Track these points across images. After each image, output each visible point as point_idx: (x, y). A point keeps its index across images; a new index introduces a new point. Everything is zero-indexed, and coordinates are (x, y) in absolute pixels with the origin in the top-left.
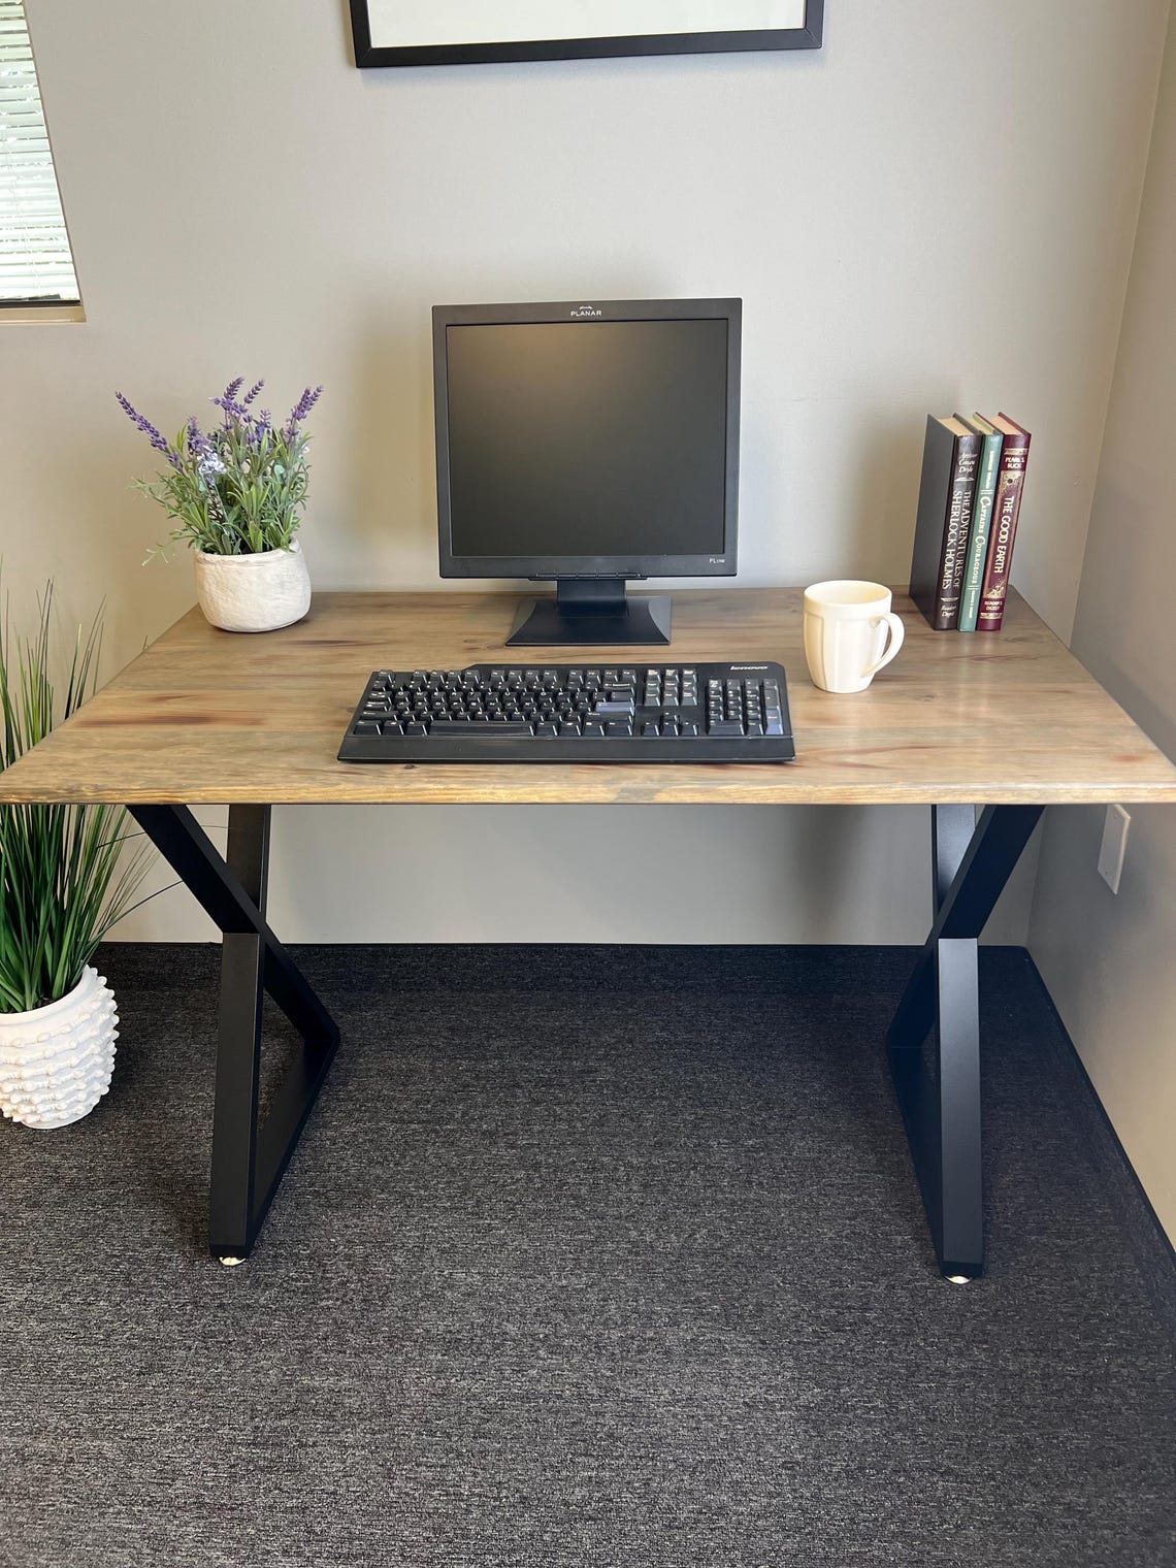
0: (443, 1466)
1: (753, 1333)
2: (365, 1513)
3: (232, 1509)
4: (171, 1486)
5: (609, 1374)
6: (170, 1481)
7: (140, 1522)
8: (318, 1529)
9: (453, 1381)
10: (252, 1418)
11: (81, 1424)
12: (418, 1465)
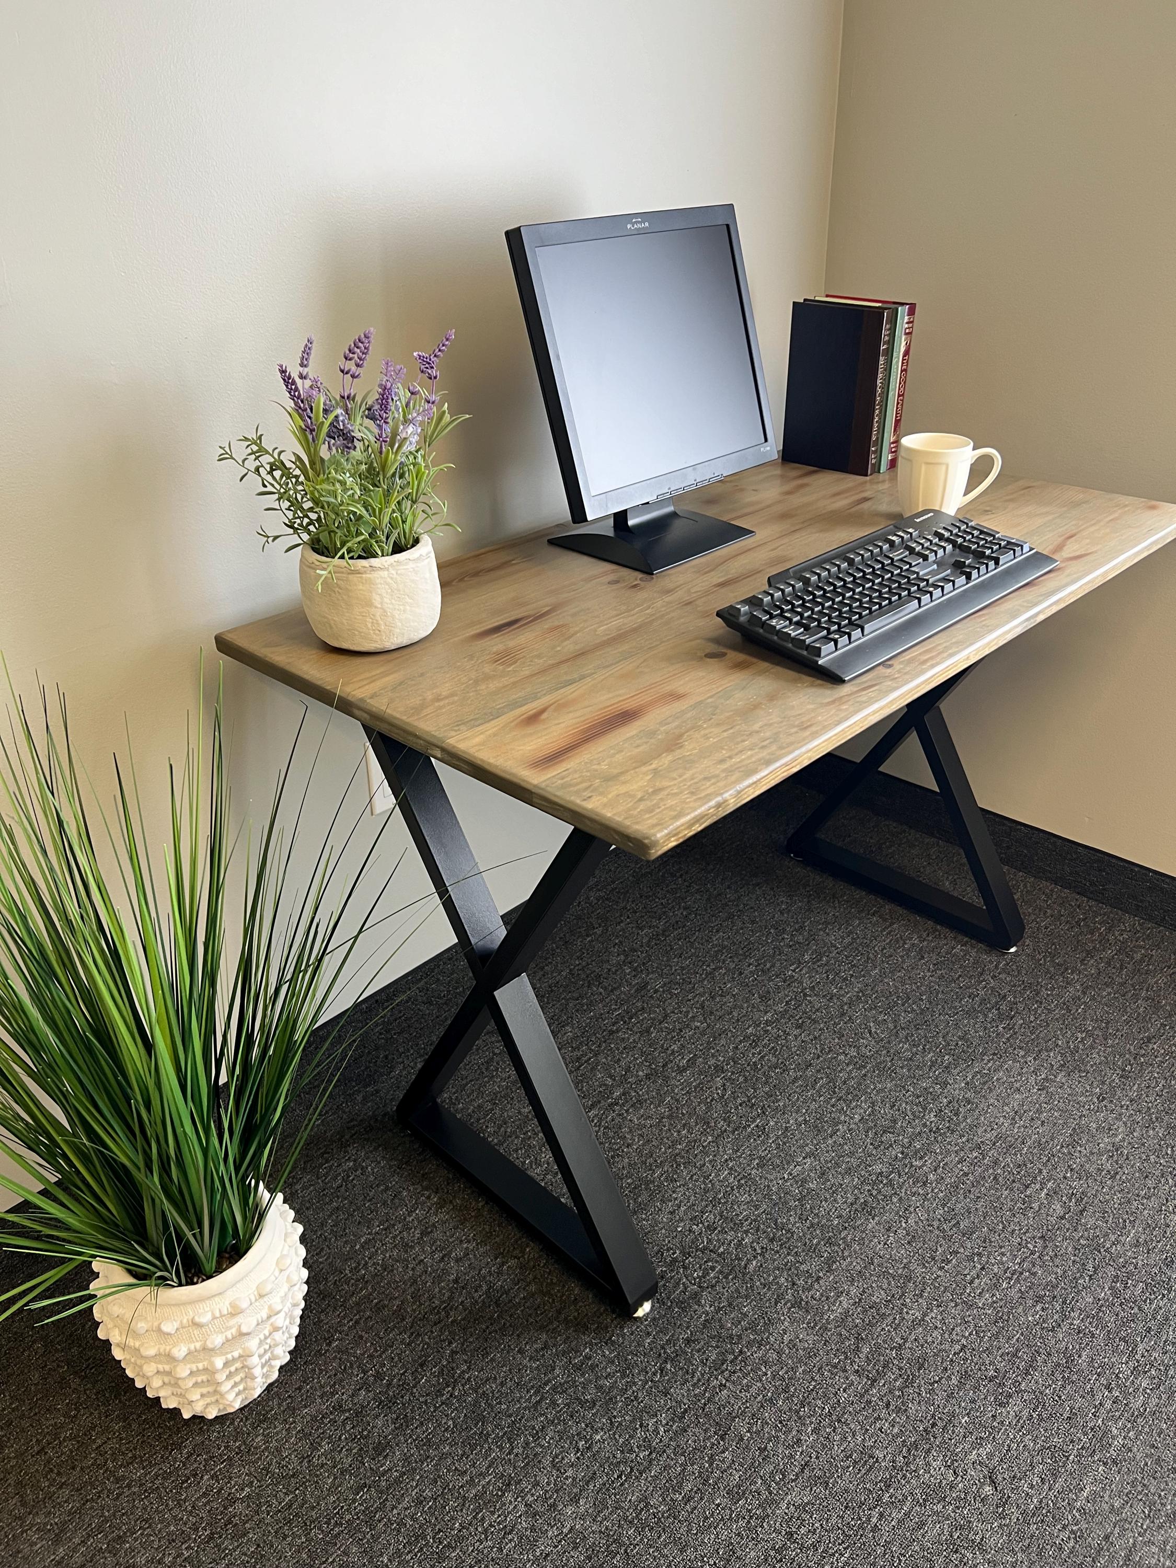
0: (983, 1269)
1: (983, 1054)
2: (996, 1336)
3: (934, 1425)
4: (877, 1461)
5: (964, 1139)
6: (871, 1461)
7: (902, 1502)
8: (992, 1373)
9: (904, 1225)
10: (845, 1371)
11: (749, 1511)
12: (971, 1282)
